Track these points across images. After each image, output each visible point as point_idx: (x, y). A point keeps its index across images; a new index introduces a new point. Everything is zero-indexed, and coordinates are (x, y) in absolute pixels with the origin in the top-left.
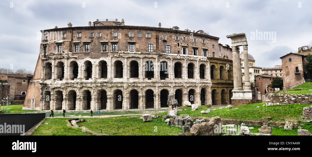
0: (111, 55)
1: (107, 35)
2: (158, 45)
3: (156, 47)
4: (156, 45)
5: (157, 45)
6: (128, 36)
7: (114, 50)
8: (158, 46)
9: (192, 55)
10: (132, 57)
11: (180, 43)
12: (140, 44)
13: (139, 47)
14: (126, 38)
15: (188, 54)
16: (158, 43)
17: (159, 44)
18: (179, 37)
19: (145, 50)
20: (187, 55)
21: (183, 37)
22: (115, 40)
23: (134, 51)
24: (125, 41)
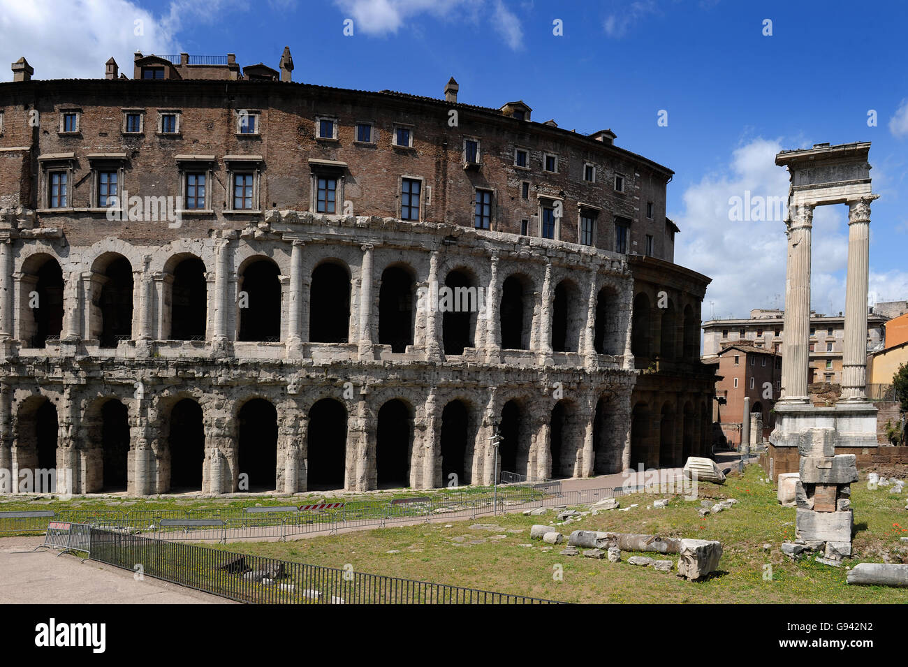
0: (225, 227)
1: (210, 127)
2: (445, 187)
3: (436, 199)
4: (434, 188)
5: (437, 186)
6: (312, 138)
7: (239, 203)
8: (444, 192)
9: (576, 242)
10: (329, 241)
11: (533, 185)
12: (367, 176)
13: (360, 190)
14: (299, 147)
15: (561, 238)
16: (445, 176)
17: (448, 184)
18: (528, 152)
19: (386, 209)
20: (556, 241)
21: (545, 157)
22: (250, 153)
23: (334, 213)
24: (298, 159)
